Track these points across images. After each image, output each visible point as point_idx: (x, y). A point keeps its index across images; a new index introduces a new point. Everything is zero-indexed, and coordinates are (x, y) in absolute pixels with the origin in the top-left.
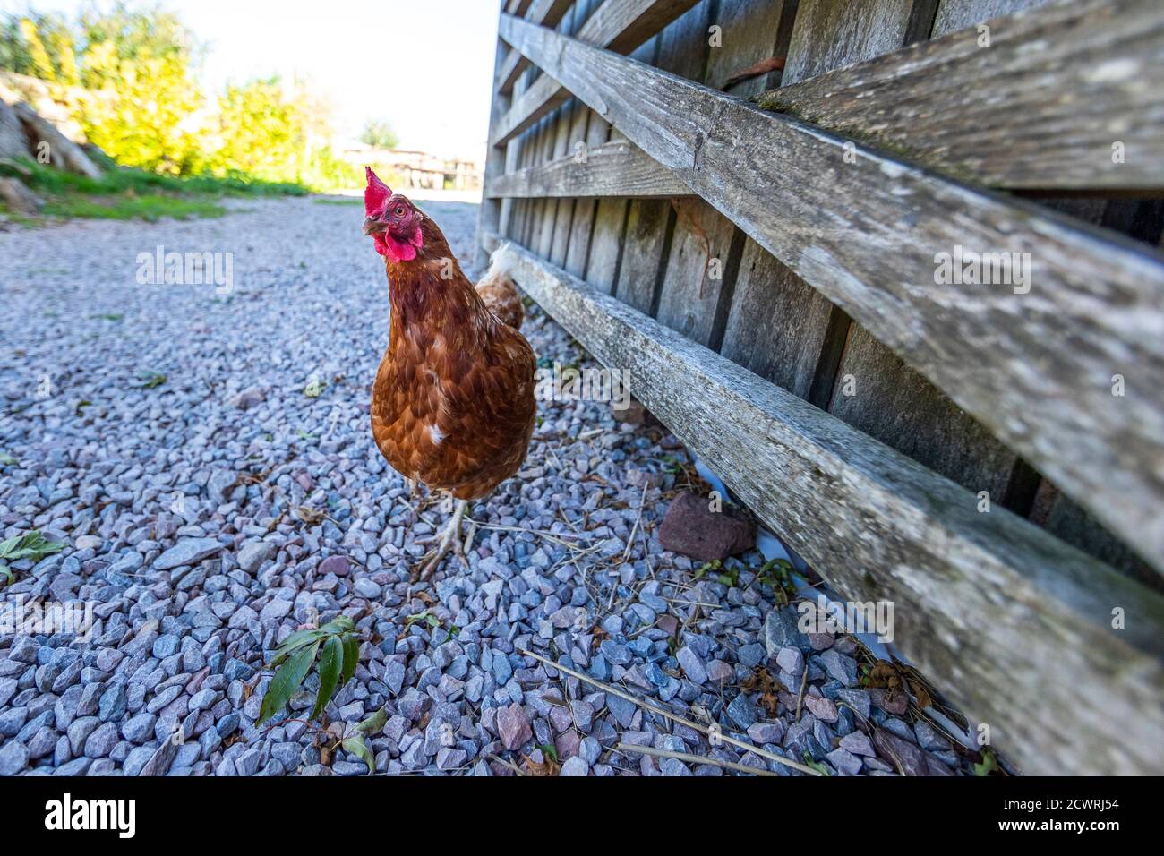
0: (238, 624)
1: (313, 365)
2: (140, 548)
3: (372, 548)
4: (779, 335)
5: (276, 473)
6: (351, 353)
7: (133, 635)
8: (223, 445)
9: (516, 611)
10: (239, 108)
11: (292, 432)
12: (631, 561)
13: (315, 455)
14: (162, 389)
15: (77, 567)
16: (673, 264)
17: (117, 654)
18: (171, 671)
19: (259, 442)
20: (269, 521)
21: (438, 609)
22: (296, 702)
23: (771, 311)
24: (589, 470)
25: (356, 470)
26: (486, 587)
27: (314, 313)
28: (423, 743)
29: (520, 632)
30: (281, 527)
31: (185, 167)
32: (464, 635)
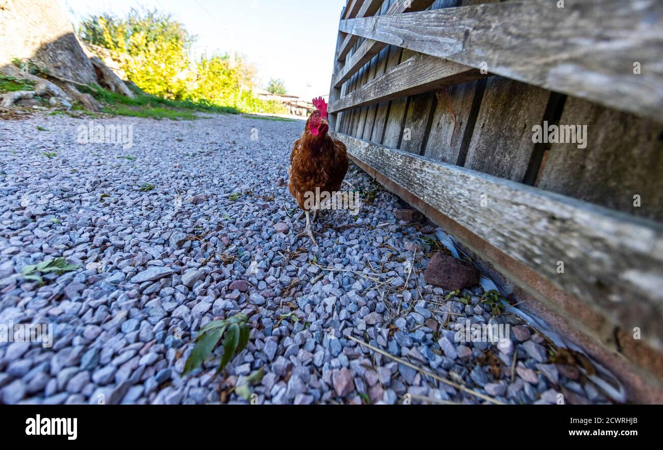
0: (177, 315)
1: (235, 185)
2: (124, 270)
3: (261, 277)
4: (499, 161)
5: (209, 235)
6: (256, 181)
7: (111, 319)
8: (181, 221)
9: (343, 314)
10: (207, 69)
11: (220, 216)
12: (409, 289)
13: (233, 228)
14: (151, 192)
15: (83, 279)
16: (433, 132)
17: (98, 329)
18: (132, 341)
19: (202, 220)
20: (203, 260)
21: (298, 312)
22: (208, 363)
23: (495, 148)
24: (383, 242)
25: (255, 237)
26: (326, 300)
27: (238, 163)
28: (286, 391)
29: (346, 326)
30: (209, 263)
31: (178, 96)
32: (314, 327)
